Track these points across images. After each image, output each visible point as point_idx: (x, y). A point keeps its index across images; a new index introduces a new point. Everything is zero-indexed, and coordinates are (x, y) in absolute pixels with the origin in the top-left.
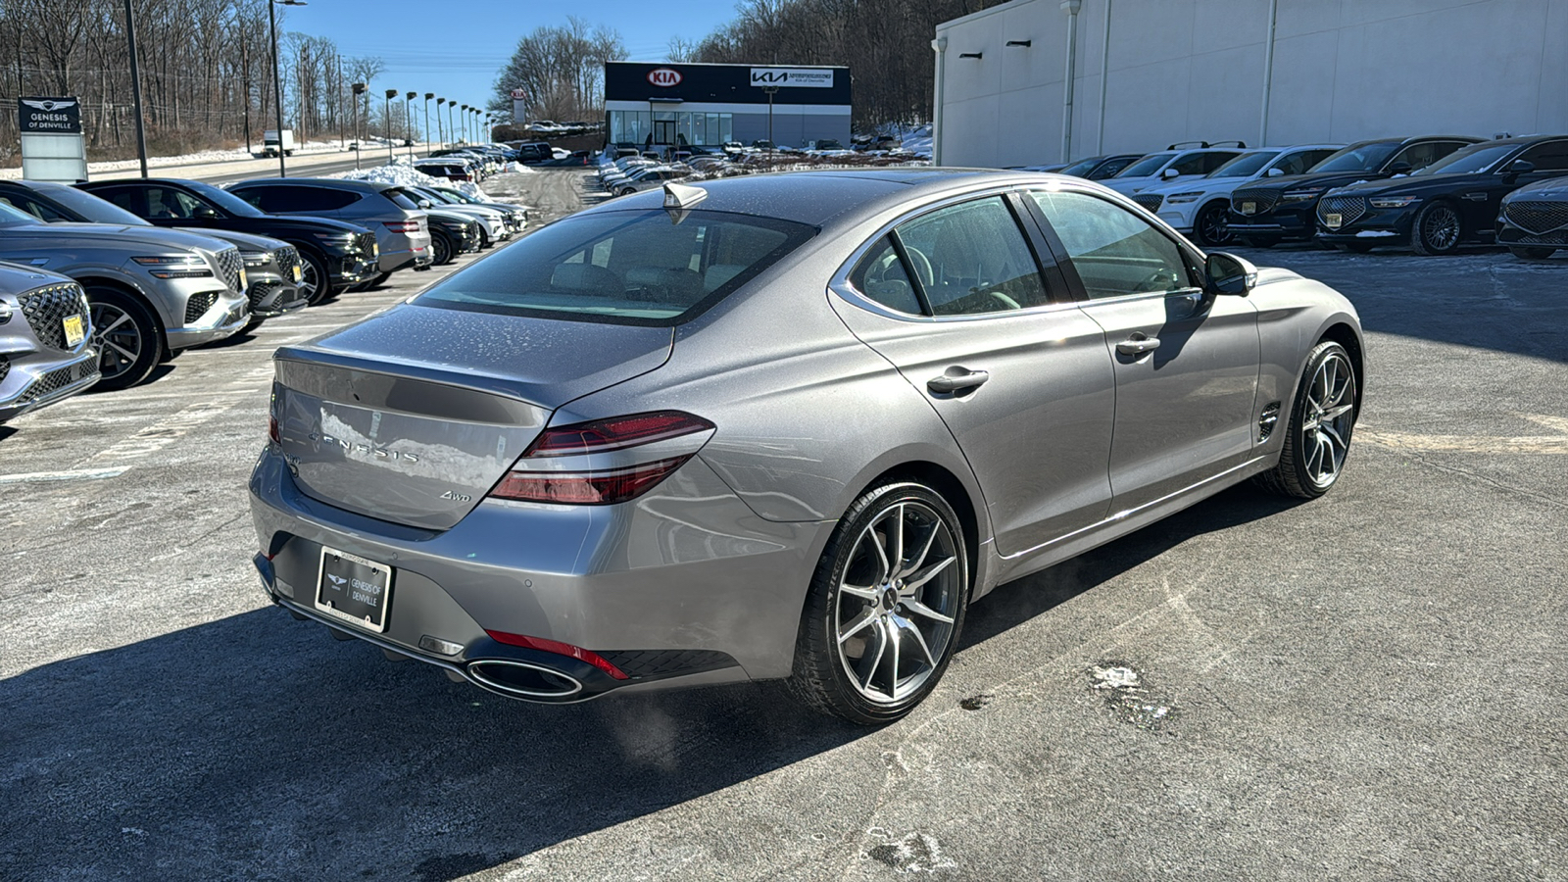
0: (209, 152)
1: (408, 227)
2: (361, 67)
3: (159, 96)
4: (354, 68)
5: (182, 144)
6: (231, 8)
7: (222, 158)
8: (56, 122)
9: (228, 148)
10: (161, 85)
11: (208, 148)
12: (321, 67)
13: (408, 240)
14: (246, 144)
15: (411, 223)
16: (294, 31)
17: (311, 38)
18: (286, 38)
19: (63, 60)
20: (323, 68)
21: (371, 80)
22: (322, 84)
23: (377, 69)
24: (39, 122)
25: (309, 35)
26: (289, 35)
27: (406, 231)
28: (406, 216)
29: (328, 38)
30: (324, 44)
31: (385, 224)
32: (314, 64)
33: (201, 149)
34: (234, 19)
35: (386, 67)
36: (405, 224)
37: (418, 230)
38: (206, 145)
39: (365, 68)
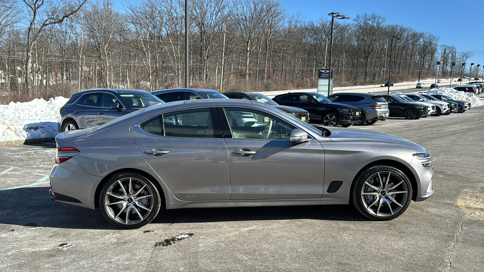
0: (406, 82)
1: (377, 107)
2: (465, 55)
3: (394, 66)
4: (462, 55)
5: (398, 80)
6: (422, 39)
7: (409, 84)
8: (327, 76)
9: (412, 81)
10: (396, 63)
11: (406, 81)
12: (450, 55)
13: (376, 111)
14: (418, 80)
15: (378, 106)
16: (443, 45)
17: (448, 46)
18: (440, 47)
19: (367, 57)
20: (451, 55)
21: (467, 59)
22: (450, 61)
23: (470, 55)
24: (323, 76)
25: (447, 45)
26: (441, 46)
27: (376, 108)
28: (377, 104)
29: (454, 46)
30: (452, 48)
31: (370, 106)
32: (448, 55)
33: (404, 81)
34: (422, 42)
35: (473, 54)
36: (377, 106)
37: (381, 108)
38: (405, 80)
39: (466, 55)
